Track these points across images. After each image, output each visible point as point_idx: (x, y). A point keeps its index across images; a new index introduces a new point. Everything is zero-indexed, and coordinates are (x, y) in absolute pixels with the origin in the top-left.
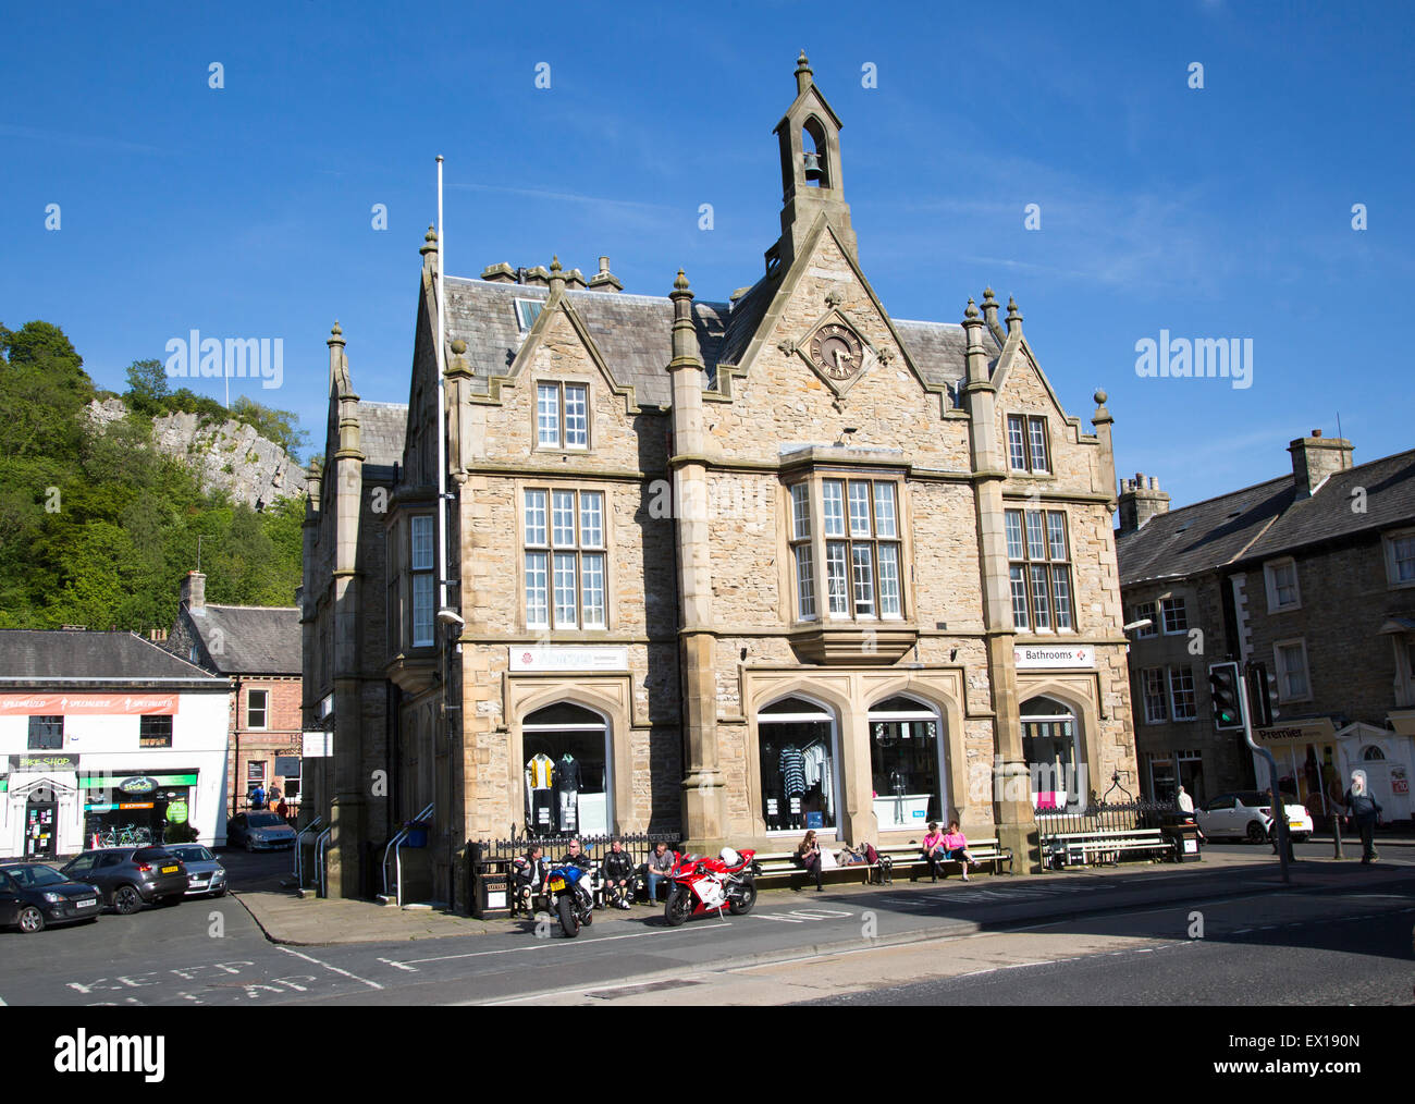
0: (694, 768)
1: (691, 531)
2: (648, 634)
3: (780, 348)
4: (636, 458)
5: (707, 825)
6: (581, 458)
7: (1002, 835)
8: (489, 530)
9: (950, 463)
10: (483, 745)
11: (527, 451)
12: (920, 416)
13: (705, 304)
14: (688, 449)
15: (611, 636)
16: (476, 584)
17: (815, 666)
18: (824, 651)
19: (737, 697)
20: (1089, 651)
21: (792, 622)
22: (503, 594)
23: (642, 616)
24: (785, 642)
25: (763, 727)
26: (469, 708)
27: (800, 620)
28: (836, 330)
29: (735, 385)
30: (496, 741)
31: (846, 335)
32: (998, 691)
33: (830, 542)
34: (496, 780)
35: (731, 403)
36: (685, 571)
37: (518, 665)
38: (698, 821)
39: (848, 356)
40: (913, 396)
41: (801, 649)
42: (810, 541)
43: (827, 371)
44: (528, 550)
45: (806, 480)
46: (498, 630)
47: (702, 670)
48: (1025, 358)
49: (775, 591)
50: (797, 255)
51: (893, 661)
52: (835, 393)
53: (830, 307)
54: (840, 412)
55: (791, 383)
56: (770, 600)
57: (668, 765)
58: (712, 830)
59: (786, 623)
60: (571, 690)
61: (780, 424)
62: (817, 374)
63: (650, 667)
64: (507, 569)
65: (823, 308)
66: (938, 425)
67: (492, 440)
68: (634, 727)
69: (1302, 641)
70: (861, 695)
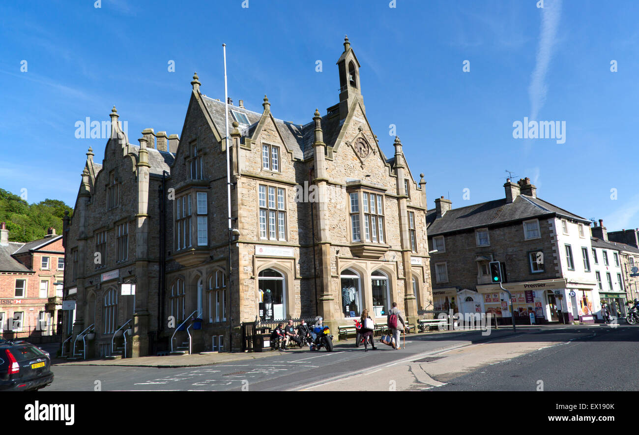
0: (325, 293)
1: (324, 206)
2: (300, 244)
3: (346, 143)
4: (295, 178)
5: (331, 314)
6: (277, 175)
7: (409, 320)
8: (247, 199)
9: (391, 191)
10: (246, 284)
11: (259, 170)
12: (384, 174)
13: (293, 124)
14: (322, 176)
15: (288, 244)
16: (243, 220)
17: (358, 258)
18: (362, 253)
19: (335, 268)
20: (420, 259)
21: (351, 242)
22: (252, 225)
23: (297, 237)
24: (348, 249)
25: (342, 279)
26: (241, 269)
27: (354, 241)
28: (361, 140)
29: (334, 154)
30: (250, 282)
31: (364, 142)
32: (406, 270)
33: (365, 214)
34: (251, 298)
35: (332, 161)
36: (321, 220)
37: (258, 253)
38: (328, 313)
39: (365, 150)
40: (382, 166)
41: (354, 252)
42: (359, 213)
43: (359, 154)
44: (261, 208)
45: (357, 191)
46: (250, 238)
47: (328, 257)
48: (403, 159)
49: (346, 230)
50: (349, 111)
51: (378, 258)
52: (361, 162)
53: (360, 131)
54: (363, 169)
55: (350, 156)
56: (344, 234)
57: (306, 293)
58: (333, 317)
59: (349, 242)
60: (275, 263)
61: (347, 171)
62: (356, 155)
63: (300, 256)
64: (254, 215)
65: (357, 131)
66: (388, 178)
67: (247, 164)
68: (296, 278)
69: (446, 263)
70: (370, 269)
